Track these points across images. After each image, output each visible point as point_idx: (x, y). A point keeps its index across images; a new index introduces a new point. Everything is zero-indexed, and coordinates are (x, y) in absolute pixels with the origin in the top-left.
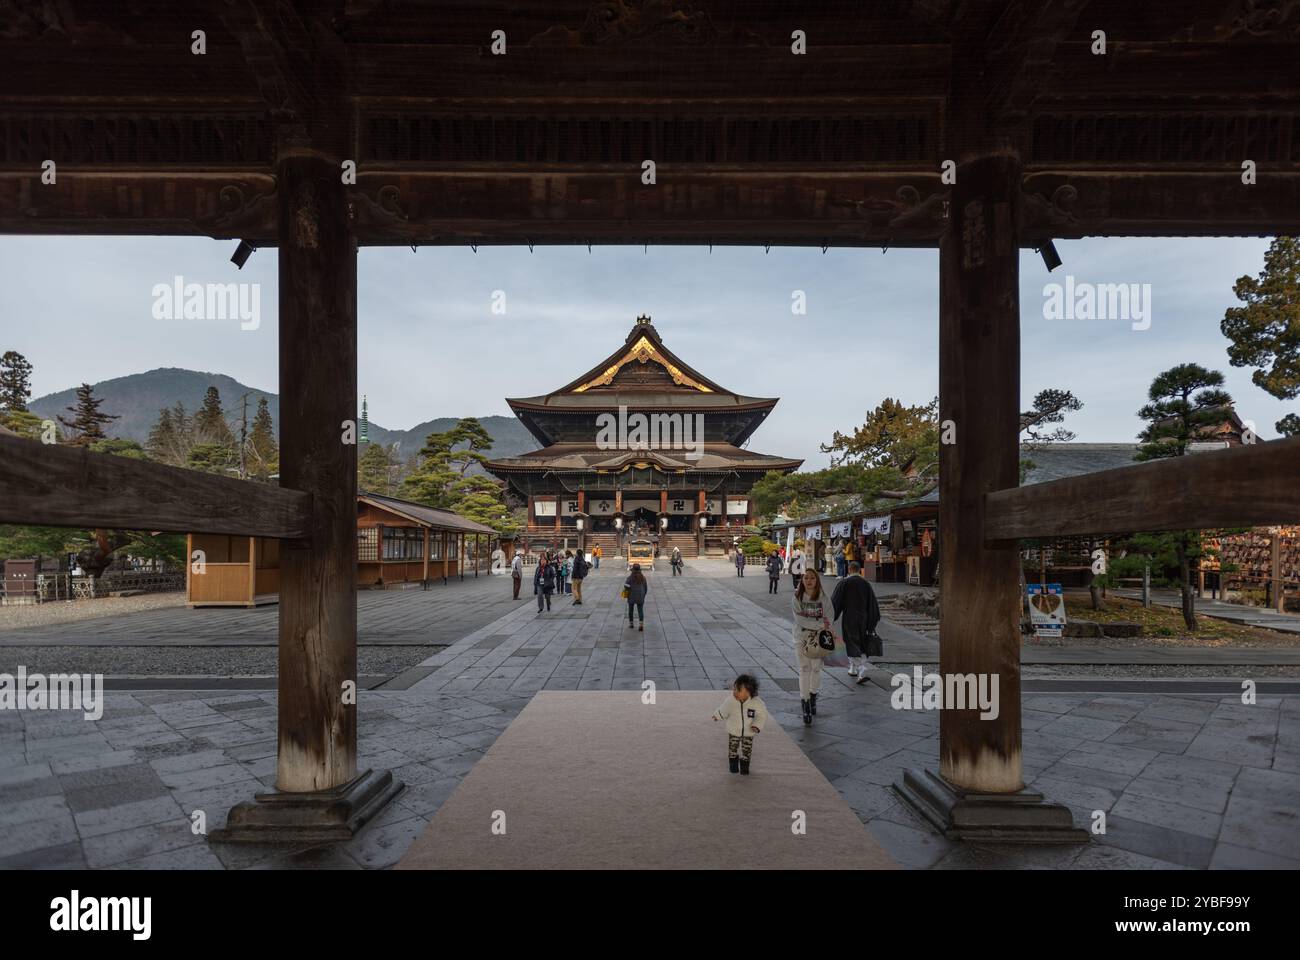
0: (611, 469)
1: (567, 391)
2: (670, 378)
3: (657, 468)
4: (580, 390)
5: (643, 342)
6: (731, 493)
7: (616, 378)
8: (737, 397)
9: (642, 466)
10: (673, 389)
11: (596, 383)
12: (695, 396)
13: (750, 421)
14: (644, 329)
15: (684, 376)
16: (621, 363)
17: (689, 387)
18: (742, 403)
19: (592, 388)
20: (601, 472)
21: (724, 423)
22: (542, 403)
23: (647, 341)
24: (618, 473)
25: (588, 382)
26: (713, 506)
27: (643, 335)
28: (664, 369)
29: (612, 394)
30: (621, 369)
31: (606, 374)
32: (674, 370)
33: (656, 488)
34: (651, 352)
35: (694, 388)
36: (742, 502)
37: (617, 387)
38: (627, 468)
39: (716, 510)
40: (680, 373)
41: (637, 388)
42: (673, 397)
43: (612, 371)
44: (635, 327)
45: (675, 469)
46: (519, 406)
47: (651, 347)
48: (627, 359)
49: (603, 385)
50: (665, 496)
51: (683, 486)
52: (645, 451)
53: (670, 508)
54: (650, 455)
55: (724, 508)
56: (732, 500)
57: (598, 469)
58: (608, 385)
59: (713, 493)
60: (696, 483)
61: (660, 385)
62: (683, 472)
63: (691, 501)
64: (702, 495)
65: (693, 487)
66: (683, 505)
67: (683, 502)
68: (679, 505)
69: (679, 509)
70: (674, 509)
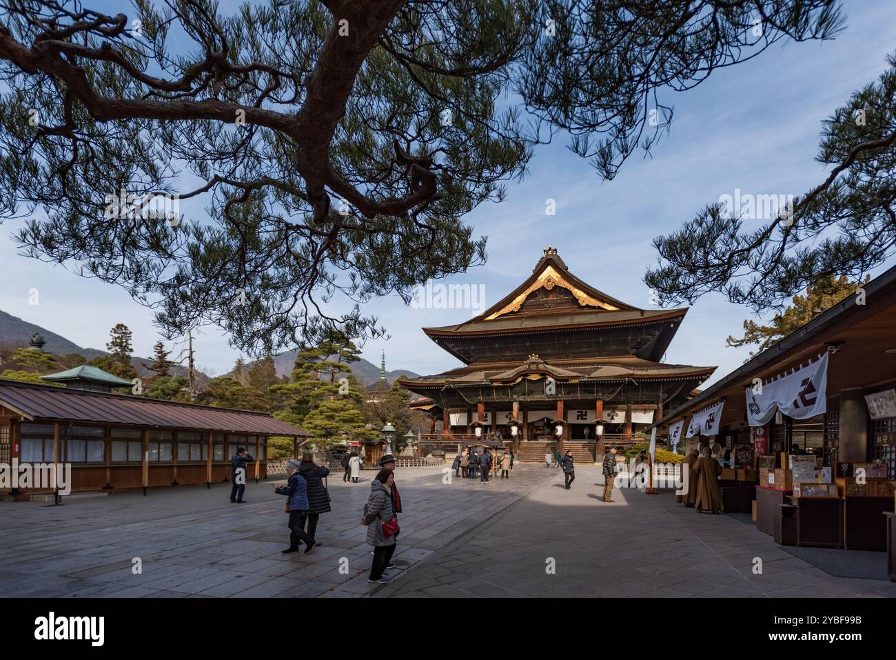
0: (504, 381)
1: (480, 319)
2: (575, 301)
3: (551, 379)
4: (491, 317)
5: (549, 271)
6: (635, 404)
7: (523, 305)
8: (642, 312)
9: (534, 377)
10: (579, 311)
11: (505, 311)
12: (599, 315)
13: (657, 333)
14: (551, 260)
15: (589, 298)
16: (528, 291)
17: (594, 307)
18: (646, 315)
19: (502, 315)
20: (495, 384)
21: (629, 338)
22: (453, 330)
23: (552, 270)
24: (511, 384)
25: (498, 311)
26: (616, 415)
27: (549, 264)
28: (570, 293)
29: (521, 318)
30: (529, 297)
31: (514, 302)
32: (578, 293)
34: (557, 279)
35: (599, 308)
36: (647, 412)
37: (525, 313)
38: (519, 380)
39: (620, 418)
40: (585, 296)
41: (544, 313)
42: (576, 317)
43: (520, 299)
44: (542, 258)
45: (567, 379)
46: (433, 334)
47: (557, 274)
48: (533, 288)
49: (512, 312)
50: (560, 405)
51: (579, 396)
52: (537, 364)
53: (573, 418)
54: (541, 366)
55: (628, 417)
56: (636, 410)
57: (492, 381)
58: (517, 312)
59: (615, 403)
60: (592, 392)
61: (566, 308)
62: (576, 381)
63: (594, 411)
64: (599, 404)
65: (590, 397)
66: (586, 415)
67: (586, 412)
68: (582, 415)
69: (582, 419)
70: (578, 419)
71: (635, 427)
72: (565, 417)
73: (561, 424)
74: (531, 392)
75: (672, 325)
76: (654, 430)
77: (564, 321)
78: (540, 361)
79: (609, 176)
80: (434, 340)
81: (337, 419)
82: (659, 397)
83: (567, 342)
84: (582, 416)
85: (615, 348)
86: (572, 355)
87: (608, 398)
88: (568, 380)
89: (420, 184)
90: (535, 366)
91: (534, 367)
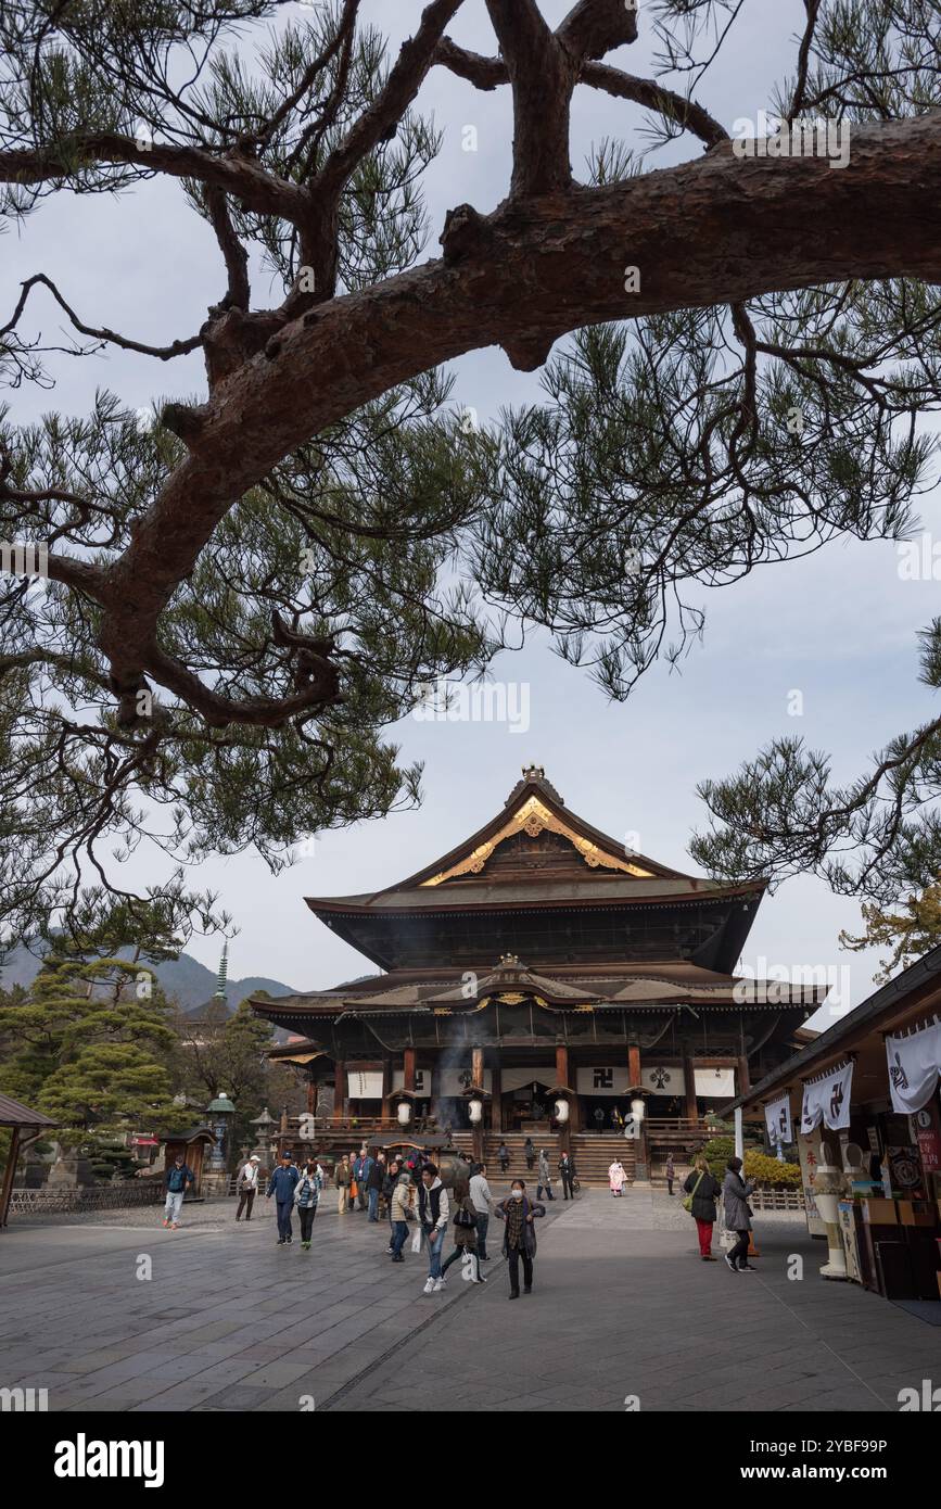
0: (455, 1006)
1: (413, 884)
2: (579, 857)
3: (540, 1002)
4: (433, 882)
5: (533, 804)
6: (700, 1053)
7: (490, 862)
8: (693, 881)
9: (512, 999)
10: (587, 875)
11: (457, 870)
12: (622, 884)
13: (723, 921)
14: (534, 786)
15: (602, 853)
16: (498, 838)
17: (611, 871)
18: (700, 888)
19: (452, 879)
20: (438, 1012)
21: (677, 928)
22: (362, 903)
23: (538, 803)
24: (469, 1013)
25: (445, 870)
26: (668, 1078)
27: (532, 794)
28: (569, 844)
29: (485, 886)
30: (499, 848)
31: (473, 856)
32: (584, 845)
33: (544, 1042)
34: (546, 819)
35: (620, 871)
36: (722, 1072)
37: (495, 876)
38: (484, 1003)
39: (674, 1087)
40: (596, 850)
41: (525, 877)
42: (581, 886)
43: (484, 850)
44: (520, 783)
45: (572, 1003)
46: (324, 909)
47: (546, 811)
48: (508, 832)
49: (470, 874)
50: (562, 1056)
51: (594, 1037)
52: (516, 972)
53: (587, 1086)
54: (524, 977)
55: (689, 1083)
56: (703, 1067)
57: (433, 1005)
58: (478, 874)
59: (661, 1053)
60: (620, 1032)
61: (562, 870)
62: (590, 1008)
63: (626, 1069)
64: (634, 1055)
65: (615, 1040)
66: (610, 1078)
67: (610, 1072)
68: (603, 1078)
69: (604, 1085)
70: (596, 1085)
71: (705, 1104)
72: (572, 1080)
73: (564, 1096)
74: (506, 1030)
75: (746, 908)
76: (738, 1113)
77: (562, 894)
78: (521, 966)
79: (618, 695)
80: (325, 921)
81: (114, 1082)
82: (738, 1044)
83: (568, 931)
84: (603, 1080)
85: (652, 945)
86: (578, 958)
87: (650, 1043)
88: (573, 1006)
89: (312, 678)
90: (512, 977)
91: (510, 979)
